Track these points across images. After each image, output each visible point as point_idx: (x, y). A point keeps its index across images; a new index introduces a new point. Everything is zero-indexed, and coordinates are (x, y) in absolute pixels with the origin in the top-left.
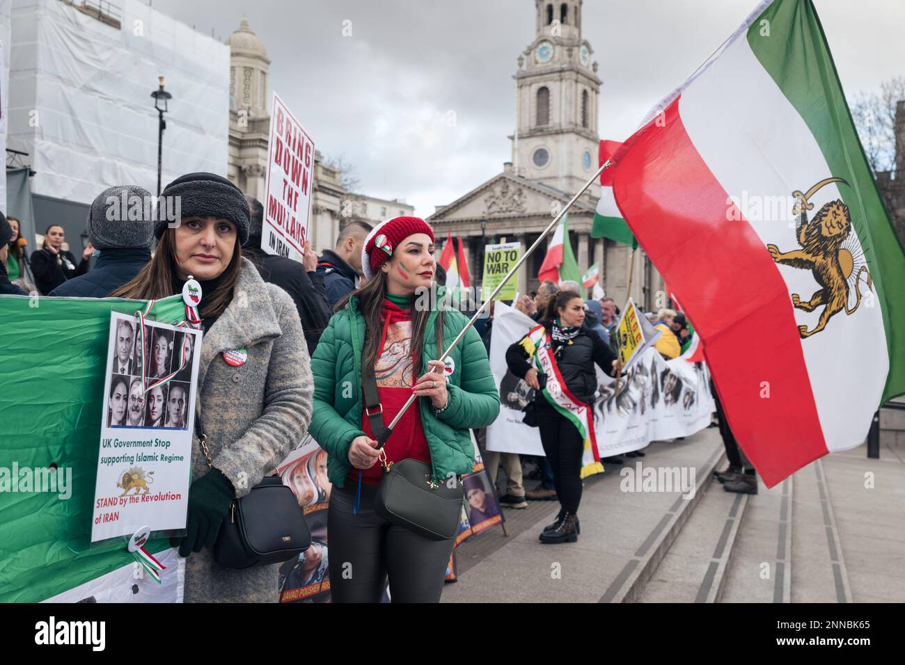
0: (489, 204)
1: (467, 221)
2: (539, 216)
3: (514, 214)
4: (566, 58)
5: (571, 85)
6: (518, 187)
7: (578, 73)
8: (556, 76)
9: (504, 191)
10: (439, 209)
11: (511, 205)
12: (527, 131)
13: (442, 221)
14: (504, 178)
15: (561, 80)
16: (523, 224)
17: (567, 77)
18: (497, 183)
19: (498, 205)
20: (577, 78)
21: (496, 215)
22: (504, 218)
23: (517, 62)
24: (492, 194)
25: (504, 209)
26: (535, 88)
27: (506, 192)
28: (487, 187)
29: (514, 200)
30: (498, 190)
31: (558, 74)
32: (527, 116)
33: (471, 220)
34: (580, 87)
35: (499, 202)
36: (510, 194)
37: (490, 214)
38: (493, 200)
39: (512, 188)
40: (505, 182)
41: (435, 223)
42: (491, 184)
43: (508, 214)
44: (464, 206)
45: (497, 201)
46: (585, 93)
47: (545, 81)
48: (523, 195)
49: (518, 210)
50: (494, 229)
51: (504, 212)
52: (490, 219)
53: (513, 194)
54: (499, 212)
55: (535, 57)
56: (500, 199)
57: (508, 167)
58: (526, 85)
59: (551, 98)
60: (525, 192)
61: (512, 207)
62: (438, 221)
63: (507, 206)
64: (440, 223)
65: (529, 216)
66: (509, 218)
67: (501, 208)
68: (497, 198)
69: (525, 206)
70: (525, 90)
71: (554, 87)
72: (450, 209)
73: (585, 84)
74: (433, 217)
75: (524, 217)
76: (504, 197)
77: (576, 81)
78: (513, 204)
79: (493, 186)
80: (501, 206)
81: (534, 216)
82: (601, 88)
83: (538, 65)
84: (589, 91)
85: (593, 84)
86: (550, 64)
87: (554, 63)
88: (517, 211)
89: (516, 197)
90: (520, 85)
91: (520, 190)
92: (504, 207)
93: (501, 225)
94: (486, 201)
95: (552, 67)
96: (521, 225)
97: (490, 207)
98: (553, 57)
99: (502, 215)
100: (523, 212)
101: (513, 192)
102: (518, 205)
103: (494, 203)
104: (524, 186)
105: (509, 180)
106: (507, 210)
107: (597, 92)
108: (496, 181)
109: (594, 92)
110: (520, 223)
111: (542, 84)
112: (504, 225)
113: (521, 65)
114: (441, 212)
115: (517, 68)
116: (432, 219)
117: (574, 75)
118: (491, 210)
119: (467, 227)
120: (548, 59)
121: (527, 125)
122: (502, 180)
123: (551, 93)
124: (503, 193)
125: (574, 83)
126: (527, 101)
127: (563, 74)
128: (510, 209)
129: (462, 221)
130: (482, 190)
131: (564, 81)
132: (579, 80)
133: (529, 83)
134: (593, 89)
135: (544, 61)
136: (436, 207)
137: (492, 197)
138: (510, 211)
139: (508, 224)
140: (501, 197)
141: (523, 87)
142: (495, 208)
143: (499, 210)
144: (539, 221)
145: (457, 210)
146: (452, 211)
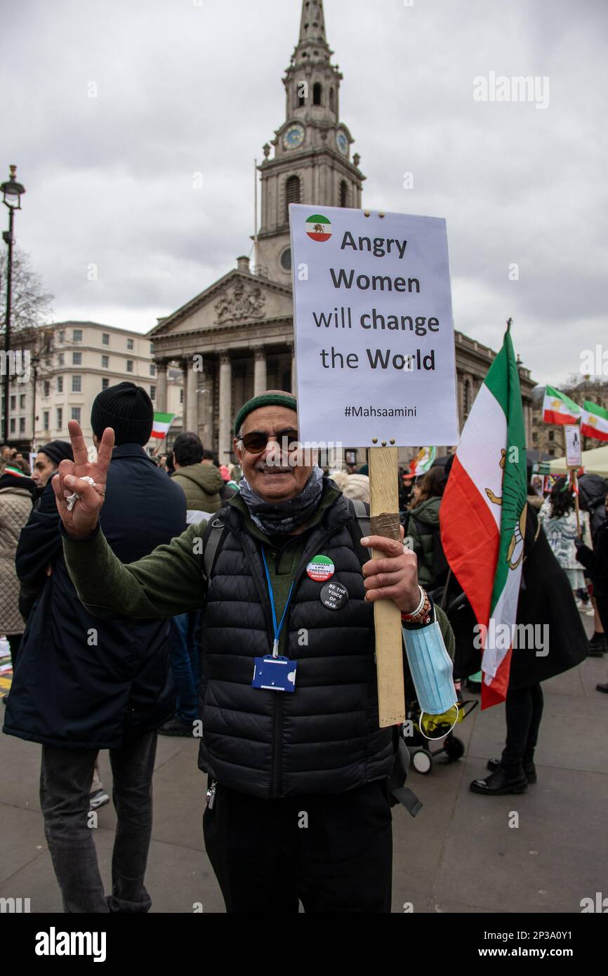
0: (219, 311)
1: (193, 333)
2: (281, 320)
3: (250, 320)
4: (320, 142)
5: (325, 172)
6: (256, 286)
7: (334, 158)
8: (307, 161)
9: (238, 292)
10: (161, 321)
11: (246, 311)
12: (274, 228)
13: (164, 336)
14: (238, 275)
15: (313, 166)
16: (261, 334)
17: (320, 162)
18: (230, 284)
19: (230, 312)
20: (334, 164)
21: (229, 324)
22: (238, 327)
23: (262, 151)
24: (223, 298)
25: (238, 316)
26: (283, 178)
27: (241, 294)
28: (217, 289)
29: (250, 303)
30: (230, 292)
31: (309, 159)
32: (274, 211)
33: (198, 333)
34: (338, 177)
35: (232, 308)
36: (245, 296)
37: (221, 323)
38: (225, 305)
39: (248, 288)
40: (239, 281)
41: (157, 339)
42: (222, 285)
43: (243, 322)
44: (191, 315)
45: (230, 307)
46: (343, 185)
47: (294, 169)
48: (262, 297)
49: (254, 315)
50: (227, 342)
51: (237, 319)
52: (221, 329)
53: (249, 296)
54: (232, 320)
55: (283, 142)
56: (233, 304)
57: (243, 263)
58: (274, 175)
59: (301, 188)
60: (264, 292)
61: (247, 312)
62: (159, 336)
63: (242, 312)
64: (162, 338)
65: (269, 322)
66: (244, 326)
67: (235, 315)
68: (230, 303)
69: (263, 310)
70: (273, 181)
71: (305, 175)
72: (174, 320)
73: (344, 174)
74: (154, 332)
75: (262, 323)
76: (238, 300)
77: (332, 168)
78: (249, 309)
79: (224, 288)
80: (235, 312)
81: (275, 321)
82: (364, 184)
83: (287, 152)
84: (349, 183)
85: (354, 177)
86: (301, 148)
87: (305, 147)
88: (254, 318)
89: (252, 300)
90: (265, 177)
91: (257, 290)
92: (238, 313)
93: (235, 337)
94: (216, 307)
95: (302, 151)
96: (258, 335)
97: (221, 315)
98: (304, 140)
99: (236, 323)
100: (261, 318)
101: (249, 294)
102: (255, 309)
103: (226, 308)
104: (262, 283)
105: (244, 277)
106: (242, 317)
107: (359, 188)
108: (228, 281)
109: (355, 187)
110: (258, 333)
111: (291, 173)
112: (239, 336)
113: (267, 154)
114: (163, 324)
115: (263, 157)
116: (153, 335)
117: (329, 161)
118: (223, 318)
119: (194, 342)
120: (298, 144)
121: (274, 222)
122: (235, 280)
123: (301, 183)
124: (236, 295)
125: (329, 170)
126: (274, 194)
127: (315, 159)
128: (245, 315)
129: (188, 334)
130: (211, 293)
131: (317, 167)
132: (336, 166)
133: (276, 173)
134: (353, 183)
135: (294, 146)
136: (159, 319)
137: (223, 301)
138: (246, 318)
139: (243, 335)
140: (234, 301)
141: (270, 179)
142: (227, 316)
143: (231, 317)
144: (281, 328)
145: (183, 321)
146: (176, 323)
